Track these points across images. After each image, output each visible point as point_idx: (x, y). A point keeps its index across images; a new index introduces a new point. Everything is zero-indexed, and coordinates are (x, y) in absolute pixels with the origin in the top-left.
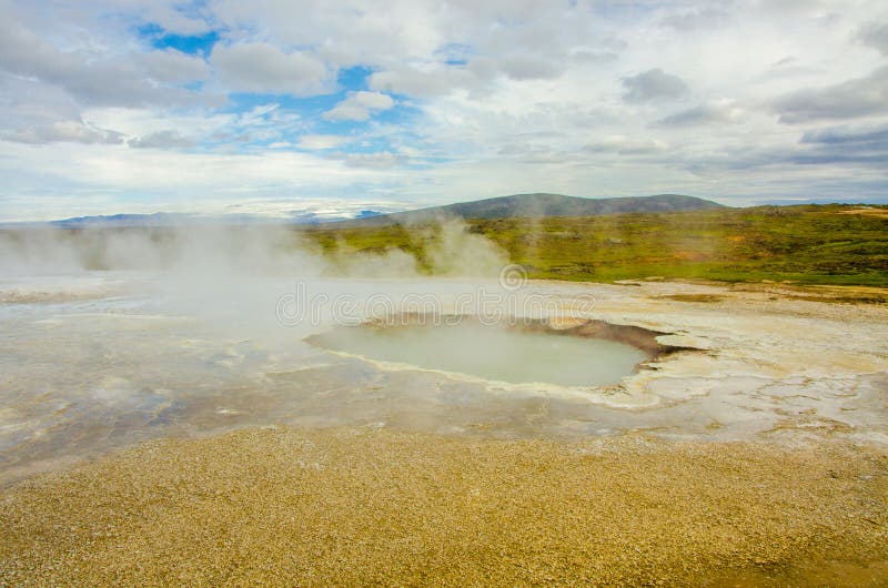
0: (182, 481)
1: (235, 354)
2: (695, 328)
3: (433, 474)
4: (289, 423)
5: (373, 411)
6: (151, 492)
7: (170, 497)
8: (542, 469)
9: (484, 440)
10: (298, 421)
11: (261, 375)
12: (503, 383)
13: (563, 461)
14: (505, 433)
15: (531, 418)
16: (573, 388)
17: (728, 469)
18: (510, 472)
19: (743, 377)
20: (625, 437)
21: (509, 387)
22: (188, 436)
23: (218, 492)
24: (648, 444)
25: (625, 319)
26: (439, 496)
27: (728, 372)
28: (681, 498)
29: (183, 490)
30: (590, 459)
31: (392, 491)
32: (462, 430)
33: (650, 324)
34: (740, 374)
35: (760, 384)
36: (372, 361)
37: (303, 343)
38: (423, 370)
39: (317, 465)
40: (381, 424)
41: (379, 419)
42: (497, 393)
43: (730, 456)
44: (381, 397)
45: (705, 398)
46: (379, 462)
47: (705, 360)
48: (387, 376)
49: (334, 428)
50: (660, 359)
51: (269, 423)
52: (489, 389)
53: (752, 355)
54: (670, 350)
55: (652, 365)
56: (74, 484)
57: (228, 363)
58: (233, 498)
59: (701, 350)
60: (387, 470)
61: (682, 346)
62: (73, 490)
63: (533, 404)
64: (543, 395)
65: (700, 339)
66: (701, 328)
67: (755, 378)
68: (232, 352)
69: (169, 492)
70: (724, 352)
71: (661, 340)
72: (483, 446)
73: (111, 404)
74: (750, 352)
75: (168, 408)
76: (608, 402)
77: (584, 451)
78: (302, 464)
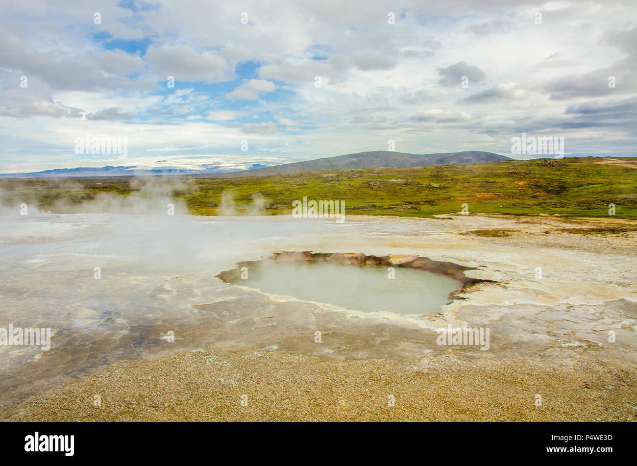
0: (141, 396)
1: (170, 289)
2: (492, 263)
3: (312, 388)
4: (211, 347)
5: (269, 336)
6: (120, 405)
7: (134, 409)
8: (387, 383)
9: (346, 360)
10: (218, 345)
11: (189, 306)
12: (358, 312)
13: (401, 377)
14: (361, 353)
15: (378, 340)
16: (407, 315)
17: (513, 382)
18: (365, 385)
19: (525, 305)
20: (444, 356)
21: (362, 315)
22: (142, 359)
23: (166, 405)
24: (459, 362)
25: (443, 256)
26: (317, 406)
27: (515, 301)
28: (482, 406)
29: (142, 403)
30: (419, 374)
31: (285, 402)
32: (331, 352)
33: (460, 260)
34: (524, 302)
35: (537, 311)
36: (267, 294)
37: (217, 279)
38: (302, 301)
39: (233, 381)
40: (275, 347)
41: (273, 343)
42: (355, 320)
43: (516, 371)
44: (274, 324)
45: (499, 323)
46: (276, 379)
47: (499, 290)
48: (279, 307)
49: (244, 351)
50: (468, 289)
51: (197, 347)
52: (348, 317)
53: (533, 286)
54: (475, 282)
55: (462, 295)
56: (66, 399)
57: (165, 296)
58: (177, 409)
59: (496, 282)
60: (281, 385)
61: (483, 279)
62: (65, 404)
63: (380, 329)
64: (386, 321)
65: (495, 273)
66: (496, 263)
67: (533, 305)
68: (167, 287)
69: (132, 404)
70: (513, 284)
71: (469, 274)
72: (346, 365)
73: (86, 332)
74: (529, 283)
75: (126, 335)
76: (432, 328)
77: (415, 368)
78: (223, 381)
